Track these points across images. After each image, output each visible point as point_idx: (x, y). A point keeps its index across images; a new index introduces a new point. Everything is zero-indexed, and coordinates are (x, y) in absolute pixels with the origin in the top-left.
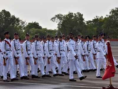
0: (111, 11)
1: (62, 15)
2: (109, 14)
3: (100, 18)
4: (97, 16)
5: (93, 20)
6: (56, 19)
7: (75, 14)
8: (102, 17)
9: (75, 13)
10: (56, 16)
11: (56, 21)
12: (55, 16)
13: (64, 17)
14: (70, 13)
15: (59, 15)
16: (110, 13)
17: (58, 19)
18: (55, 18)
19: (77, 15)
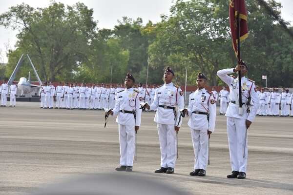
0: (174, 4)
1: (32, 9)
2: (169, 14)
3: (135, 23)
4: (125, 18)
5: (116, 27)
6: (14, 18)
7: (70, 8)
8: (141, 21)
9: (71, 5)
10: (13, 9)
11: (12, 24)
12: (9, 10)
13: (37, 13)
14: (55, 4)
15: (21, 8)
16: (172, 11)
17: (19, 20)
18: (11, 15)
19: (75, 9)
